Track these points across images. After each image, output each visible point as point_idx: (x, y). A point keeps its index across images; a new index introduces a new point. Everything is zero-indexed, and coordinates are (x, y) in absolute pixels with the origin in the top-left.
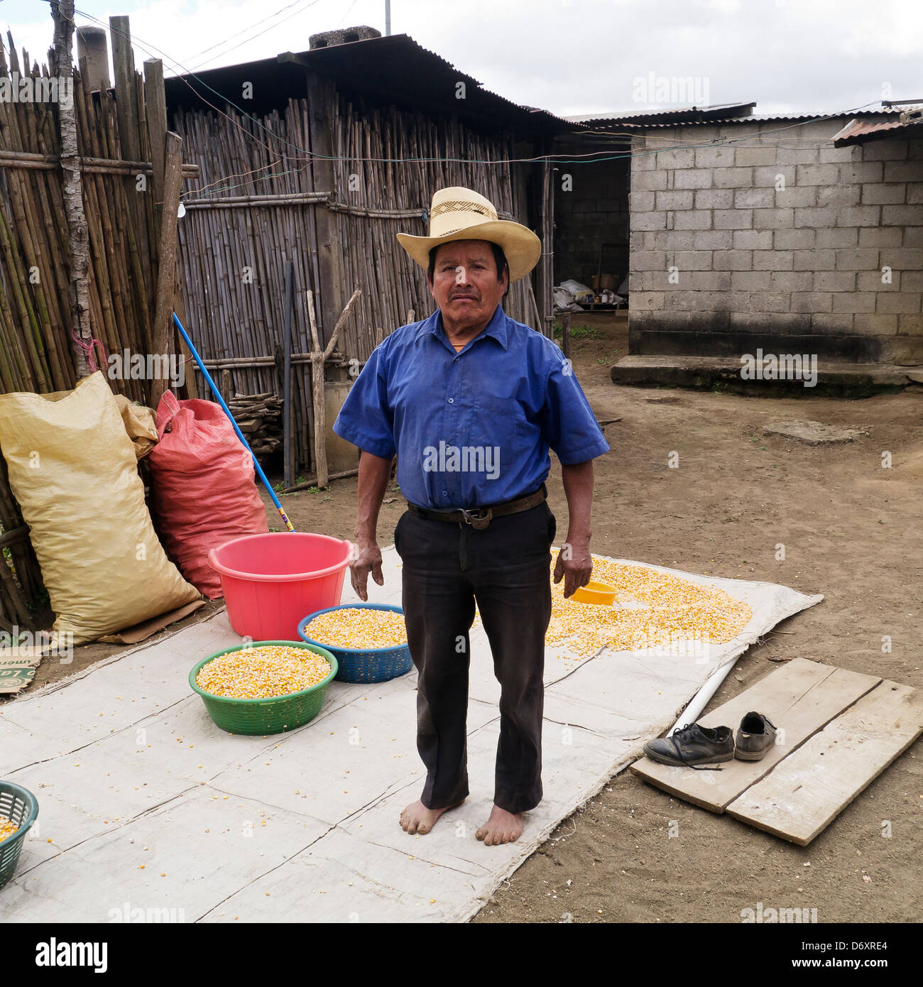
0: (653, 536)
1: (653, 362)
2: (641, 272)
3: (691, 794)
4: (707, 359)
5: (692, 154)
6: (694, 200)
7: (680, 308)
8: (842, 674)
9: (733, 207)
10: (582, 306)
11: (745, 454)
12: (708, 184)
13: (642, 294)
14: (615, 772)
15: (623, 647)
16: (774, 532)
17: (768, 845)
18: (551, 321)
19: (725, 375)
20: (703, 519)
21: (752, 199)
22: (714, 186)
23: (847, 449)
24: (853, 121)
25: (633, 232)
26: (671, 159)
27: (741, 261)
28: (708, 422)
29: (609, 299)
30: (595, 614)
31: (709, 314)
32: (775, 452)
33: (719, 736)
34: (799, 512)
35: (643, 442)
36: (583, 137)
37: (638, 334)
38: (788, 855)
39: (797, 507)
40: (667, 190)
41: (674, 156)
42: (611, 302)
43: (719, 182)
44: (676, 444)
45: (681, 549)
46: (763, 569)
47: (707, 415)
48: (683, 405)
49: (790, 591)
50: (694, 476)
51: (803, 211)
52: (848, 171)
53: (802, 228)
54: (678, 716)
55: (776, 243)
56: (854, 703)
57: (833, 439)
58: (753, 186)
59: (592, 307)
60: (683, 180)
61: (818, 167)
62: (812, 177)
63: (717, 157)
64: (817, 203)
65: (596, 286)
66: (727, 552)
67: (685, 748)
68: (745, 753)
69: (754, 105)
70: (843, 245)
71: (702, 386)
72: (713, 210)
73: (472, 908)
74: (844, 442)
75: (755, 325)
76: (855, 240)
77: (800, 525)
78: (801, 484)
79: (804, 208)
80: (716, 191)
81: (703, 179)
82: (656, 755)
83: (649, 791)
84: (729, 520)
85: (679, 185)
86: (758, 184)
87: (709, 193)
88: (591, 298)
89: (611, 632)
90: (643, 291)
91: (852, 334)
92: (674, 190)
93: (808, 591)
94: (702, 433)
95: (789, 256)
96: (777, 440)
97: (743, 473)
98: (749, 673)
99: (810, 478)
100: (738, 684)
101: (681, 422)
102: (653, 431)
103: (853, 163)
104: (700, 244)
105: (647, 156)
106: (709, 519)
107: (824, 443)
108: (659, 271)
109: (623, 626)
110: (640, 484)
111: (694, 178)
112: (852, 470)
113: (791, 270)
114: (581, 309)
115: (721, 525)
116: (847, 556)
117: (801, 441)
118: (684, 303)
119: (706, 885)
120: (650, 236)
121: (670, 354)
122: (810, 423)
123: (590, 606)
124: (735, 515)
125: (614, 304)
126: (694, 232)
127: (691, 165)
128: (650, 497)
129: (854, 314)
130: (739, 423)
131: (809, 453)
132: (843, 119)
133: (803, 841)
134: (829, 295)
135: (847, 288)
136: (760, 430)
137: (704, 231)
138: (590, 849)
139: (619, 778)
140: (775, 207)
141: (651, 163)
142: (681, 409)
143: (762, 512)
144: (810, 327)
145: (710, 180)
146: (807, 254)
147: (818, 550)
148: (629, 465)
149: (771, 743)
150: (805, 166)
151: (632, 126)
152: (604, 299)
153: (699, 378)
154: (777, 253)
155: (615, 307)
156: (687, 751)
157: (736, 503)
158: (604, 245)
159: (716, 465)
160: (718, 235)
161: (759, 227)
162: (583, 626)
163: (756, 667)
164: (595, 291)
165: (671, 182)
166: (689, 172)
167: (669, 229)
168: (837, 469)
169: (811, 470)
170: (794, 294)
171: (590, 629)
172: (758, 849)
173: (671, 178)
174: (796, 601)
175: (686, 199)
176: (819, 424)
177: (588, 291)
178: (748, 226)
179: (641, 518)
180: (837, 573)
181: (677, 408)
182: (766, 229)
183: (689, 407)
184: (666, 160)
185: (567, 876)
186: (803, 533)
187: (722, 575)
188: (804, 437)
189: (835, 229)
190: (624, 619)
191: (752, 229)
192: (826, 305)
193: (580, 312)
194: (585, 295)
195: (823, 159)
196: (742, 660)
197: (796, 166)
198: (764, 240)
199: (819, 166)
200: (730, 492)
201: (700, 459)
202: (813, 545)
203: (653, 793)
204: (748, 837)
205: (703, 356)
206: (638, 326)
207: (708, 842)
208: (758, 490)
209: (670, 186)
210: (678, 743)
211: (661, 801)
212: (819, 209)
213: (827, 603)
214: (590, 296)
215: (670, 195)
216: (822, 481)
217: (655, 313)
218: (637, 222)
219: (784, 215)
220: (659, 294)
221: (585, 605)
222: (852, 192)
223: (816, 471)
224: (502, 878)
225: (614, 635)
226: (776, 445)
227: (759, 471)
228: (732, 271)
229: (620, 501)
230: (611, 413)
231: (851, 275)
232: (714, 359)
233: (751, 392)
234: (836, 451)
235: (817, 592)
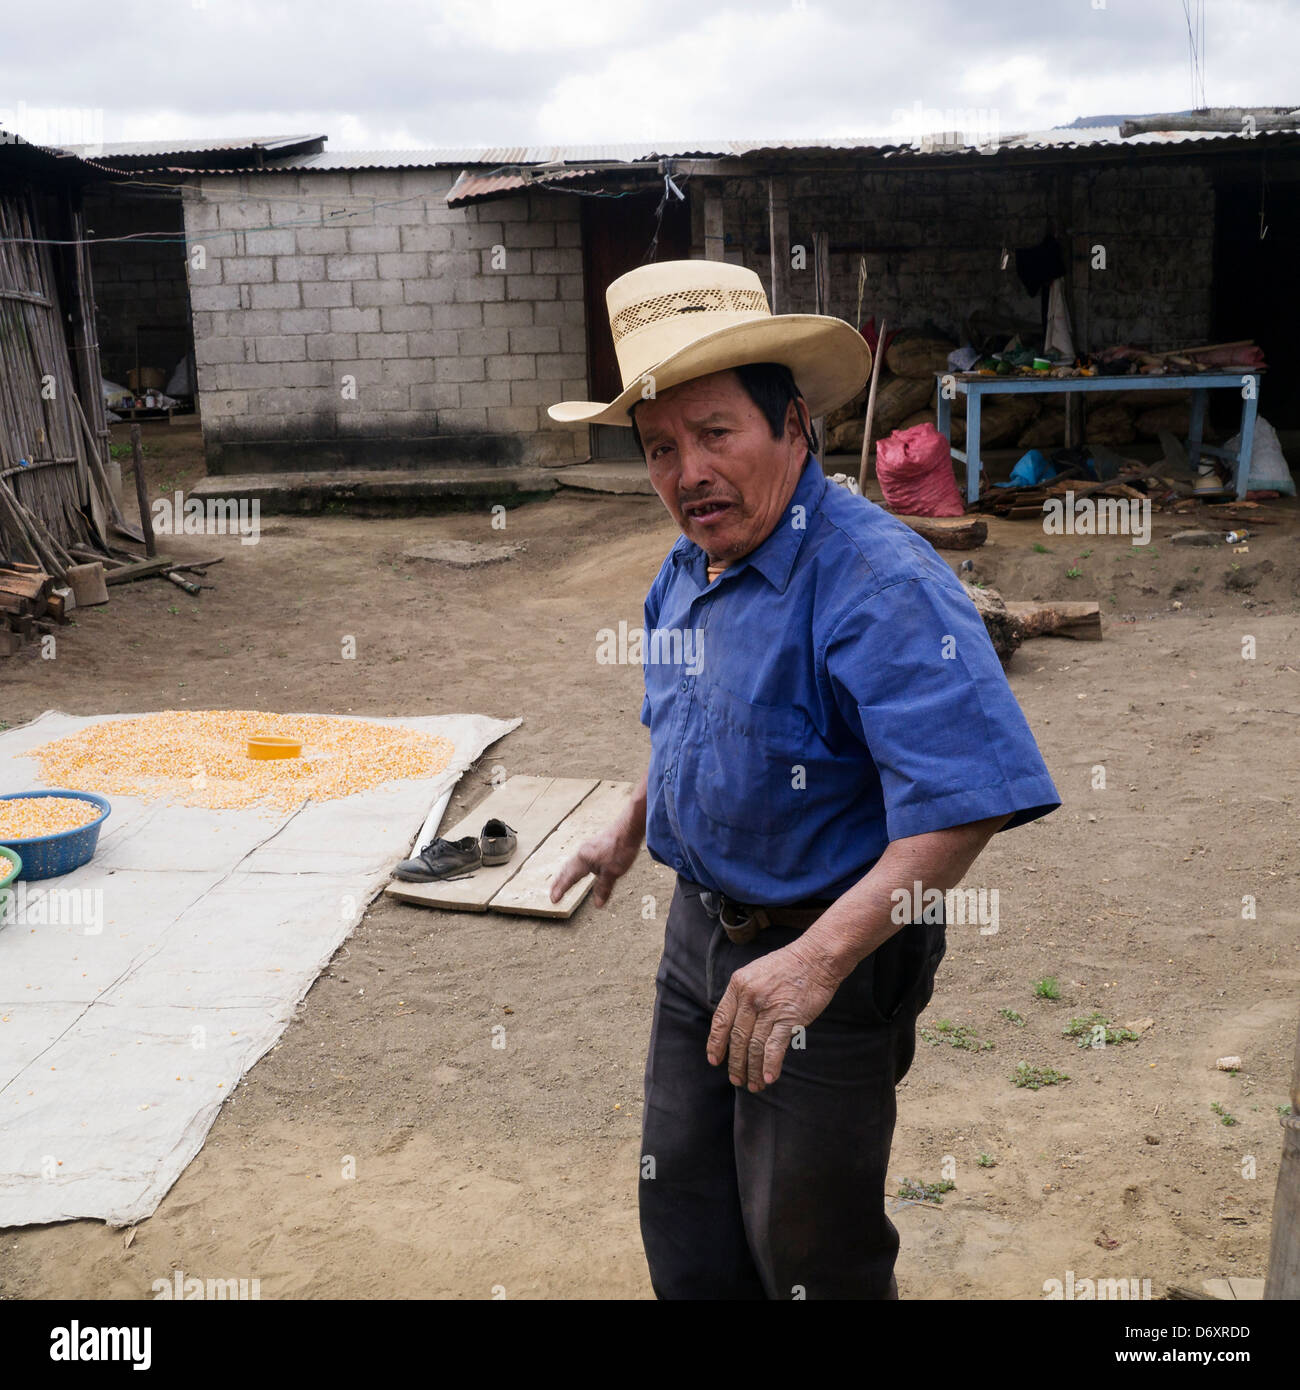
0: (313, 687)
1: (241, 484)
2: (214, 365)
3: (452, 900)
4: (313, 475)
5: (265, 209)
6: (274, 270)
7: (270, 410)
8: (560, 782)
9: (326, 279)
10: (119, 413)
11: (389, 586)
12: (290, 249)
13: (218, 394)
14: (369, 901)
15: (330, 796)
16: (448, 665)
17: (534, 926)
18: (105, 437)
19: (339, 494)
20: (365, 662)
21: (350, 268)
22: (298, 252)
23: (504, 567)
24: (463, 173)
25: (197, 312)
26: (237, 215)
27: (343, 347)
28: (332, 553)
29: (156, 401)
30: (286, 770)
31: (309, 417)
32: (423, 580)
33: (464, 848)
34: (470, 642)
35: (260, 584)
36: (128, 189)
37: (217, 448)
38: (553, 930)
39: (467, 637)
40: (237, 257)
41: (242, 212)
42: (159, 406)
43: (305, 245)
44: (302, 583)
45: (351, 696)
46: (451, 703)
47: (328, 545)
48: (294, 535)
49: (486, 719)
50: (336, 617)
51: (413, 283)
52: (463, 234)
53: (417, 304)
54: (412, 845)
55: (384, 324)
56: (580, 804)
57: (487, 559)
58: (349, 252)
59: (133, 414)
60: (256, 244)
61: (426, 229)
62: (421, 240)
63: (299, 214)
64: (429, 273)
65: (135, 385)
66: (405, 691)
67: (436, 862)
68: (492, 858)
69: (325, 138)
70: (466, 324)
71: (312, 510)
72: (300, 283)
73: (277, 1030)
74: (500, 561)
75: (369, 428)
76: (478, 319)
77: (476, 655)
78: (464, 612)
79: (415, 279)
80: (303, 259)
81: (282, 242)
82: (407, 875)
83: (408, 910)
84: (396, 660)
85: (252, 250)
86: (356, 248)
87: (293, 260)
88: (130, 403)
89: (310, 784)
90: (218, 390)
91: (488, 433)
92: (246, 257)
93: (505, 717)
94: (330, 566)
95: (402, 340)
96: (423, 566)
97: (395, 608)
98: (469, 798)
99: (472, 605)
100: (461, 810)
101: (299, 556)
102: (268, 570)
103: (468, 223)
104: (288, 327)
105: (205, 213)
106: (371, 660)
107: (477, 564)
108: (236, 363)
109: (320, 777)
110: (274, 633)
111: (272, 241)
112: (515, 592)
113: (406, 355)
114: (118, 418)
115: (388, 666)
116: (534, 679)
117: (451, 564)
118: (276, 405)
119: (489, 965)
120: (220, 318)
121: (264, 472)
122: (456, 543)
123: (277, 762)
124: (400, 653)
125: (165, 408)
126: (278, 311)
127: (266, 225)
128: (292, 645)
129: (487, 409)
130: (370, 550)
131: (463, 577)
132: (450, 169)
133: (564, 913)
134: (455, 386)
135: (476, 376)
136: (399, 556)
137: (291, 309)
138: (370, 964)
139: (375, 905)
140: (379, 278)
141: (211, 221)
142: (294, 541)
143: (430, 647)
144: (437, 428)
145: (293, 244)
146: (422, 337)
147: (502, 677)
148: (250, 613)
149: (514, 847)
150: (411, 227)
151: (180, 170)
152: (150, 403)
153: (306, 500)
154: (388, 336)
155: (166, 413)
156: (438, 865)
157: (397, 641)
158: (140, 328)
159: (359, 602)
160: (309, 315)
161: (361, 303)
162: (275, 784)
163: (475, 793)
164: (134, 392)
165: (241, 246)
166: (264, 233)
167: (245, 308)
168: (500, 592)
169: (469, 596)
170: (412, 388)
171: (286, 785)
172: (526, 932)
173: (240, 241)
174: (496, 728)
175: (263, 268)
176: (466, 543)
177: (124, 393)
178: (348, 303)
179: (291, 670)
180: (529, 696)
181: (288, 540)
182: (370, 307)
183: (303, 537)
184: (232, 216)
185: (357, 988)
186: (481, 663)
187: (406, 714)
188: (453, 559)
189: (455, 306)
190: (320, 770)
191: (353, 306)
192: (453, 398)
193: (117, 422)
194: (121, 398)
195: (432, 220)
196: (458, 788)
197: (400, 227)
198: (370, 320)
199: (428, 227)
200: (384, 630)
201: (337, 597)
202: (495, 673)
203: (413, 910)
204: (515, 925)
205: (306, 471)
206: (216, 437)
207: (479, 935)
208: (416, 625)
209: (241, 251)
210: (428, 860)
211: (423, 914)
212: (433, 281)
213: (527, 726)
214: (128, 399)
215: (241, 263)
216: (486, 607)
217: (237, 419)
218: (201, 299)
219: (391, 288)
220: (240, 394)
221: (272, 762)
222: (469, 259)
223: (476, 597)
224: (297, 1001)
225: (314, 787)
226: (422, 572)
227: (411, 603)
228: (332, 361)
229: (257, 654)
230: (205, 553)
231: (478, 361)
232: (322, 474)
233: (373, 512)
234: (493, 572)
235: (514, 717)
